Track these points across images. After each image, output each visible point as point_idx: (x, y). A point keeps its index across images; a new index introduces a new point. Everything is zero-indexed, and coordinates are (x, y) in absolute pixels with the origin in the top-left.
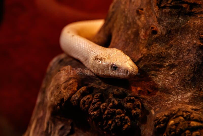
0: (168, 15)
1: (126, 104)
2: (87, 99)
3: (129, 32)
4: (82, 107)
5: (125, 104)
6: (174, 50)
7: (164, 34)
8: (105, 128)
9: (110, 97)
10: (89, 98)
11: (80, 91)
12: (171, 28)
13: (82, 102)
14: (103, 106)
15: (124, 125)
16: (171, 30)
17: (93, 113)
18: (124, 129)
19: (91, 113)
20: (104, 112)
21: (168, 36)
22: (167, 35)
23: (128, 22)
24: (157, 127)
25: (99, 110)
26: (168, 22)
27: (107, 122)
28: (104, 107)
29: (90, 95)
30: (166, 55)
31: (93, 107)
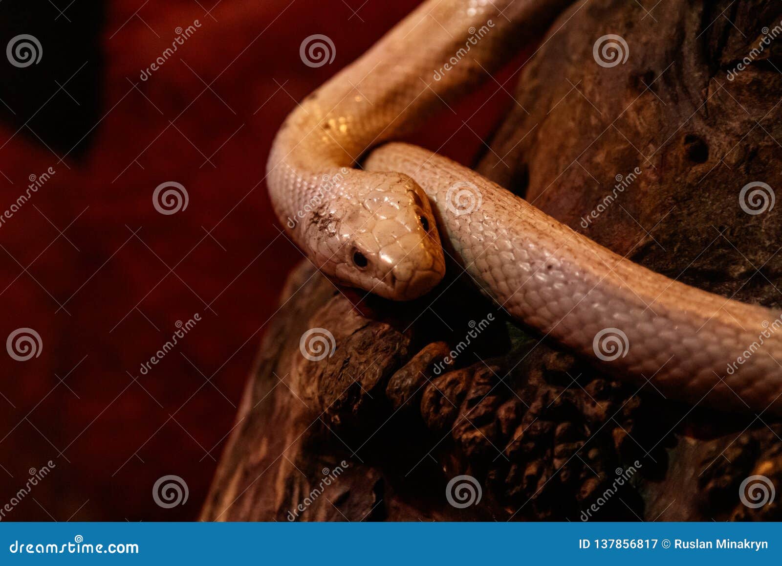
0: (747, 94)
1: (594, 405)
2: (447, 387)
3: (600, 158)
4: (428, 414)
5: (589, 405)
6: (766, 221)
7: (734, 161)
8: (514, 492)
9: (533, 382)
10: (454, 383)
11: (421, 357)
12: (760, 141)
13: (427, 394)
14: (508, 410)
15: (583, 482)
16: (759, 147)
17: (471, 436)
18: (586, 495)
19: (464, 436)
20: (512, 432)
21: (747, 169)
22: (742, 167)
23: (594, 121)
24: (711, 485)
25: (491, 425)
26: (749, 119)
27: (523, 467)
28: (512, 416)
29: (460, 371)
30: (737, 236)
31: (471, 413)
